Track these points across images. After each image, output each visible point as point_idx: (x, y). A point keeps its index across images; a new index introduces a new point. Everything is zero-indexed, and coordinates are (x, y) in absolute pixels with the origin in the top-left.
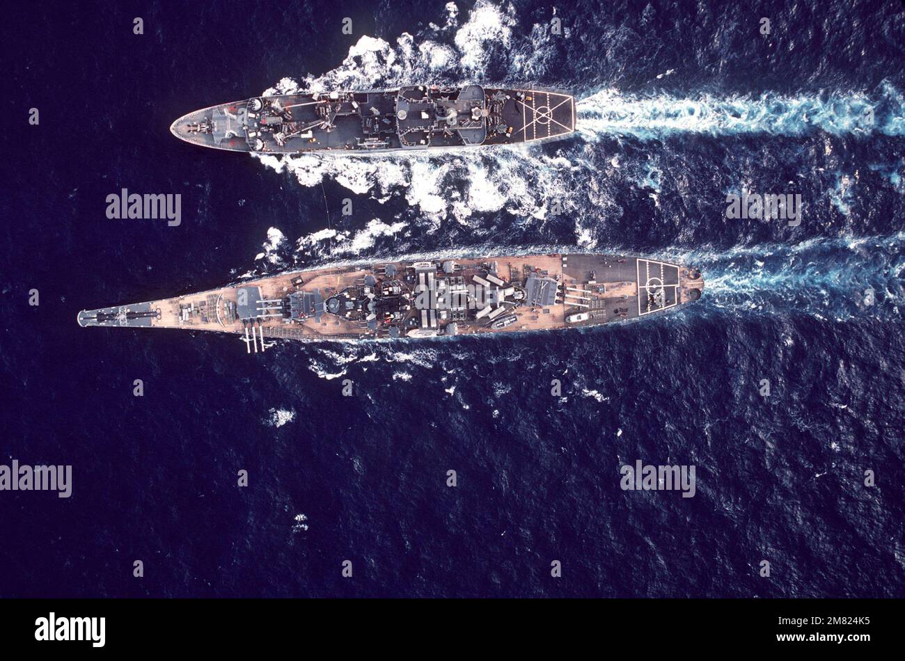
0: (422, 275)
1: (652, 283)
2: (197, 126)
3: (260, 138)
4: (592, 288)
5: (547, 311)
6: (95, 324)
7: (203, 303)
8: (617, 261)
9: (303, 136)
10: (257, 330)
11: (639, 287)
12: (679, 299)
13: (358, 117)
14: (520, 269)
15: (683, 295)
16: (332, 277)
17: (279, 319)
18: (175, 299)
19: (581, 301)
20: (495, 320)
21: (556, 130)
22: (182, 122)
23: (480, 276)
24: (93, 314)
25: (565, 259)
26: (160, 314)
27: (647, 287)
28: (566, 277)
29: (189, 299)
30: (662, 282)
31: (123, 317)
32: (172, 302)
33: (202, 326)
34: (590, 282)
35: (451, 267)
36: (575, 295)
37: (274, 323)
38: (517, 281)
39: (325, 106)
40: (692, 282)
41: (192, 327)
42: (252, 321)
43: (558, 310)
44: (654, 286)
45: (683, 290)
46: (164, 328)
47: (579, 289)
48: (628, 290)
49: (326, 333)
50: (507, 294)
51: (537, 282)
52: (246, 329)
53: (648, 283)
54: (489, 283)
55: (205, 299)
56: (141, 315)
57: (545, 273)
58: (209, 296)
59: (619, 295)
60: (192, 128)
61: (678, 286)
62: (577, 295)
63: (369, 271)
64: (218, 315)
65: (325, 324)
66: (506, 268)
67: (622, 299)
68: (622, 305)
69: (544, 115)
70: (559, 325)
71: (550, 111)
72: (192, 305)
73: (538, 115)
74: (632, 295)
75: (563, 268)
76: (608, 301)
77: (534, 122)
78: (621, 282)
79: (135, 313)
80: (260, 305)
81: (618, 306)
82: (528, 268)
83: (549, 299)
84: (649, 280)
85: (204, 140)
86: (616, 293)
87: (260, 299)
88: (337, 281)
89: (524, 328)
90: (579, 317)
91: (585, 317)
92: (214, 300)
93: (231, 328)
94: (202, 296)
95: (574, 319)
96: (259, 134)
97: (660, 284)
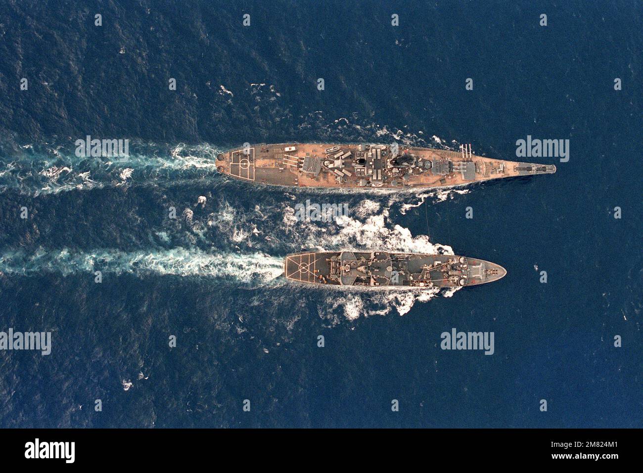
0: (379, 178)
1: (246, 165)
2: (493, 273)
3: (461, 263)
4: (281, 165)
5: (308, 154)
6: (547, 165)
7: (492, 173)
8: (266, 180)
9: (440, 262)
10: (465, 156)
11: (254, 164)
12: (231, 156)
13: (410, 272)
14: (322, 180)
15: (228, 158)
16: (425, 182)
17: (453, 161)
18: (506, 176)
19: (288, 158)
20: (339, 150)
21: (297, 259)
22: (500, 276)
23: (348, 176)
24: (548, 171)
25: (296, 183)
26: (514, 169)
27: (249, 164)
28: (296, 173)
29: (500, 176)
30: (240, 166)
31: (533, 168)
32: (508, 175)
33: (493, 161)
34: (283, 169)
35: (361, 183)
36: (292, 161)
37: (456, 159)
38: (324, 172)
39: (428, 279)
40: (222, 165)
41: (498, 161)
42: (468, 161)
43: (301, 154)
44: (245, 164)
45: (228, 160)
46: (513, 161)
47: (288, 164)
48: (260, 163)
49: (429, 152)
50: (333, 164)
51: (314, 171)
52: (471, 157)
53: (249, 166)
54: (343, 171)
55: (491, 175)
56: (524, 169)
57: (308, 175)
58: (489, 177)
59: (266, 160)
60: (495, 272)
61: (232, 163)
62: (290, 162)
63: (406, 184)
64: (485, 166)
65: (430, 156)
66: (330, 180)
67: (264, 158)
68: (264, 154)
69: (304, 268)
70: (301, 146)
71: (300, 270)
72: (498, 172)
73: (307, 268)
74: (258, 160)
75: (297, 178)
76: (273, 157)
77: (309, 264)
78: (264, 168)
79: (527, 170)
80: (464, 169)
81: (266, 154)
82: (318, 180)
83: (308, 160)
84: (248, 168)
85: (489, 265)
86: (267, 162)
87: (464, 173)
88: (423, 179)
89: (321, 146)
90: (290, 149)
91: (287, 149)
92: (487, 175)
93: (478, 159)
94: (493, 176)
95: (293, 148)
96: (461, 266)
97: (241, 165)
